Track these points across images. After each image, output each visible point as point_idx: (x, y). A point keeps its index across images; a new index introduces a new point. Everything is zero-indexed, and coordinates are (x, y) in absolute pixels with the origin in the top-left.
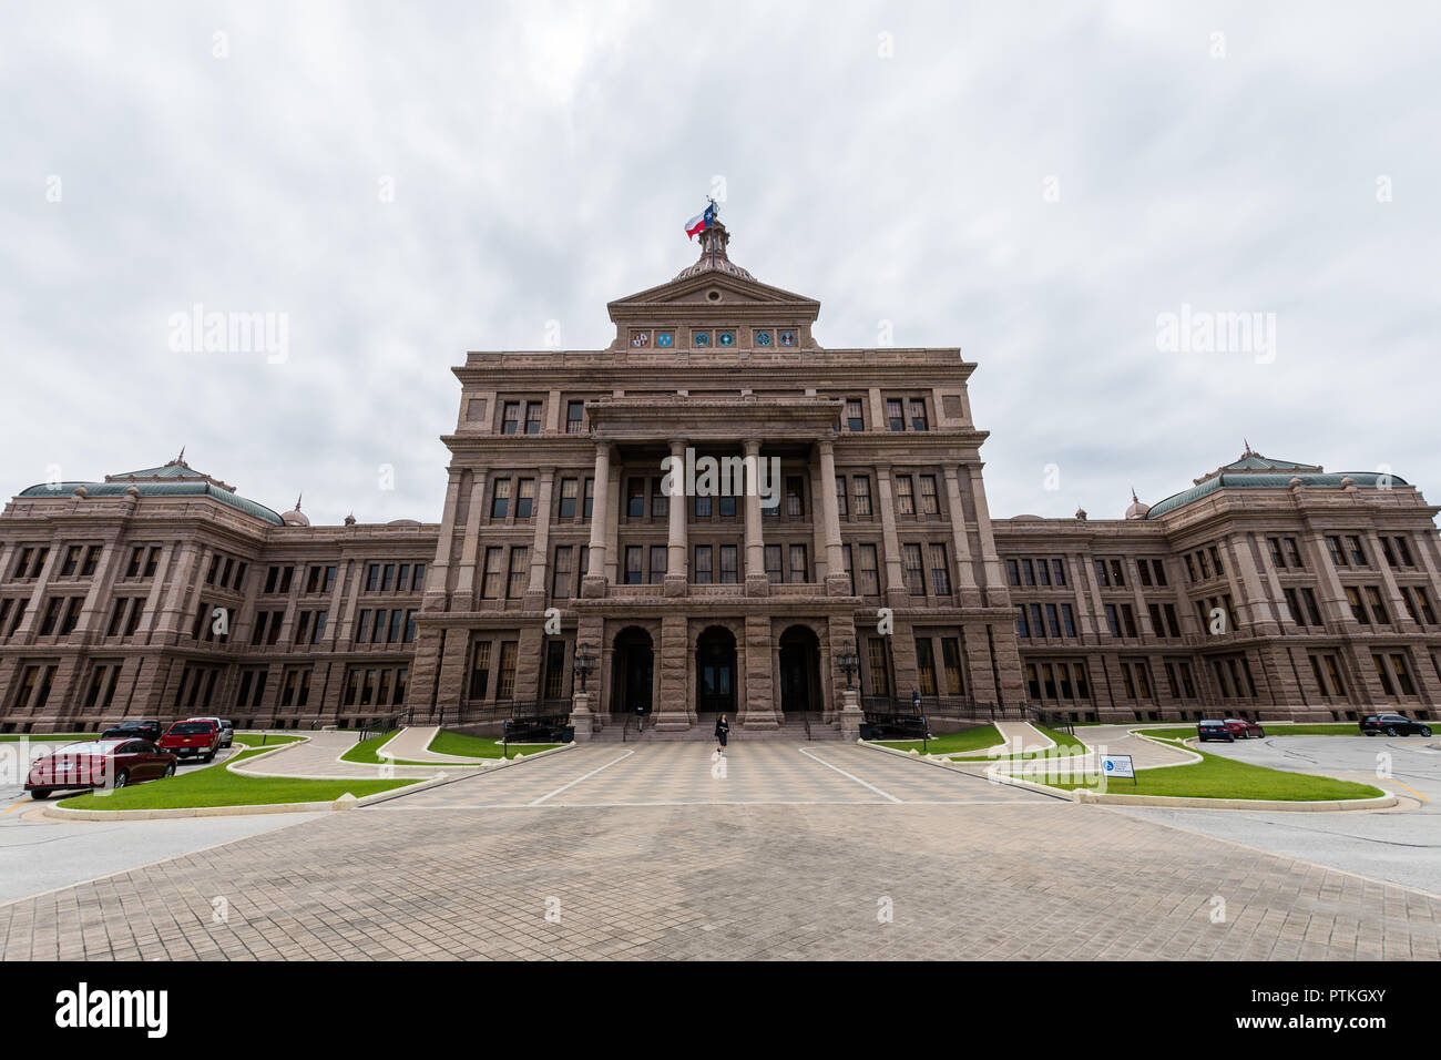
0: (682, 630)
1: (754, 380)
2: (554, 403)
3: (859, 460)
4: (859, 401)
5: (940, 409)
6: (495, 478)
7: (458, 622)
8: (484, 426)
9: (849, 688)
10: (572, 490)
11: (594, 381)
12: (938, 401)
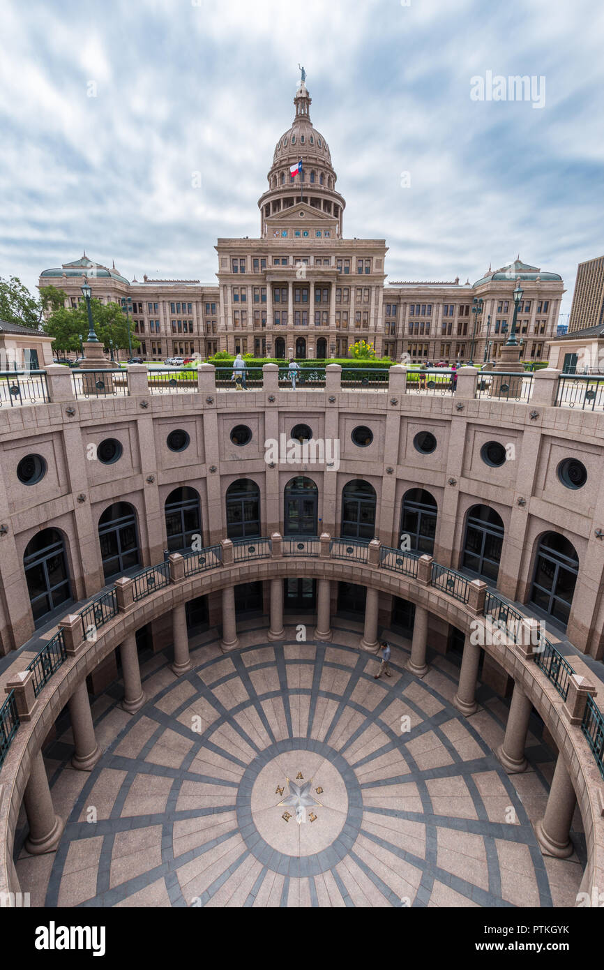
0: (292, 338)
1: (315, 252)
2: (249, 262)
3: (346, 284)
4: (349, 260)
5: (374, 265)
6: (234, 288)
7: (230, 334)
8: (228, 269)
9: (332, 353)
10: (258, 292)
11: (262, 252)
12: (374, 262)
